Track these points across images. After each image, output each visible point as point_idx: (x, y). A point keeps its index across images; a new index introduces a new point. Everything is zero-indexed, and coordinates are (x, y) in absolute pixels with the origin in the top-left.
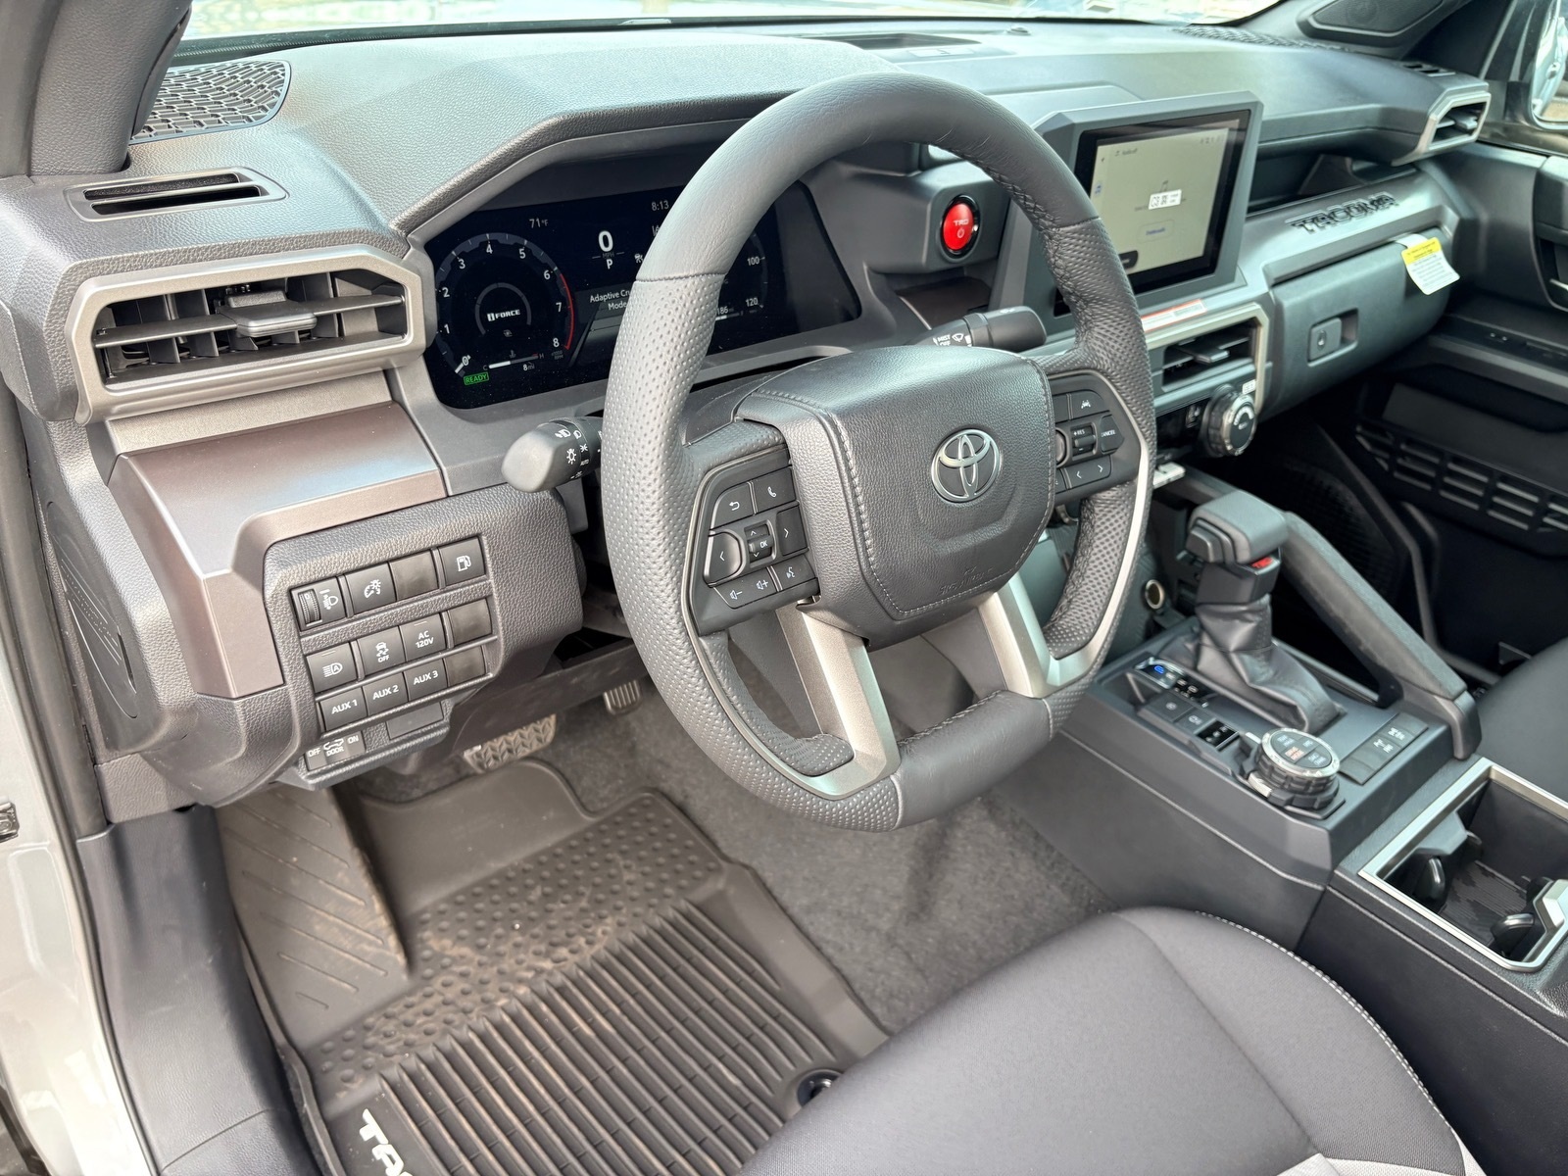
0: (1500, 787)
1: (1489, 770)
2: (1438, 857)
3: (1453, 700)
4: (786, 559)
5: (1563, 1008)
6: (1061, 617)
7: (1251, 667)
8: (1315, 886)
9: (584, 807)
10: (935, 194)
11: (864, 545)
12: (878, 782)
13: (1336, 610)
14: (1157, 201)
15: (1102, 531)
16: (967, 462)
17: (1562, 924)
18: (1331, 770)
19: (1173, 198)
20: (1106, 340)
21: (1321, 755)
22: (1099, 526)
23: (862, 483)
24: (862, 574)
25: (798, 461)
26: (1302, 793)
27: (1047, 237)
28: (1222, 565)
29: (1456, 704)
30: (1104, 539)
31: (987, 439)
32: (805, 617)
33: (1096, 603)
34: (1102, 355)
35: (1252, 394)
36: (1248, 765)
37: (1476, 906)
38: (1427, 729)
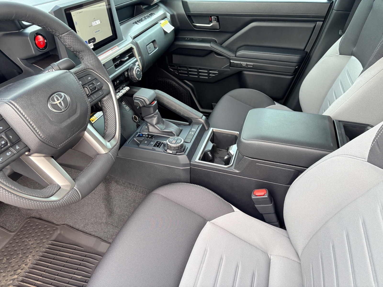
0: (216, 132)
1: (213, 130)
2: (209, 151)
3: (202, 118)
4: (13, 145)
5: (238, 170)
6: (106, 131)
7: (160, 127)
8: (188, 168)
9: (10, 231)
10: (29, 34)
11: (37, 132)
12: (71, 190)
13: (173, 108)
14: (94, 24)
15: (107, 108)
16: (59, 101)
17: (234, 154)
18: (182, 142)
19: (98, 22)
20: (88, 61)
21: (179, 140)
22: (106, 107)
23: (28, 116)
24: (40, 140)
25: (5, 116)
26: (178, 149)
27: (60, 38)
28: (144, 106)
29: (202, 119)
30: (109, 109)
31: (63, 94)
32: (30, 157)
33: (113, 125)
34: (89, 65)
35: (138, 65)
36: (166, 148)
37: (220, 157)
38: (199, 126)
